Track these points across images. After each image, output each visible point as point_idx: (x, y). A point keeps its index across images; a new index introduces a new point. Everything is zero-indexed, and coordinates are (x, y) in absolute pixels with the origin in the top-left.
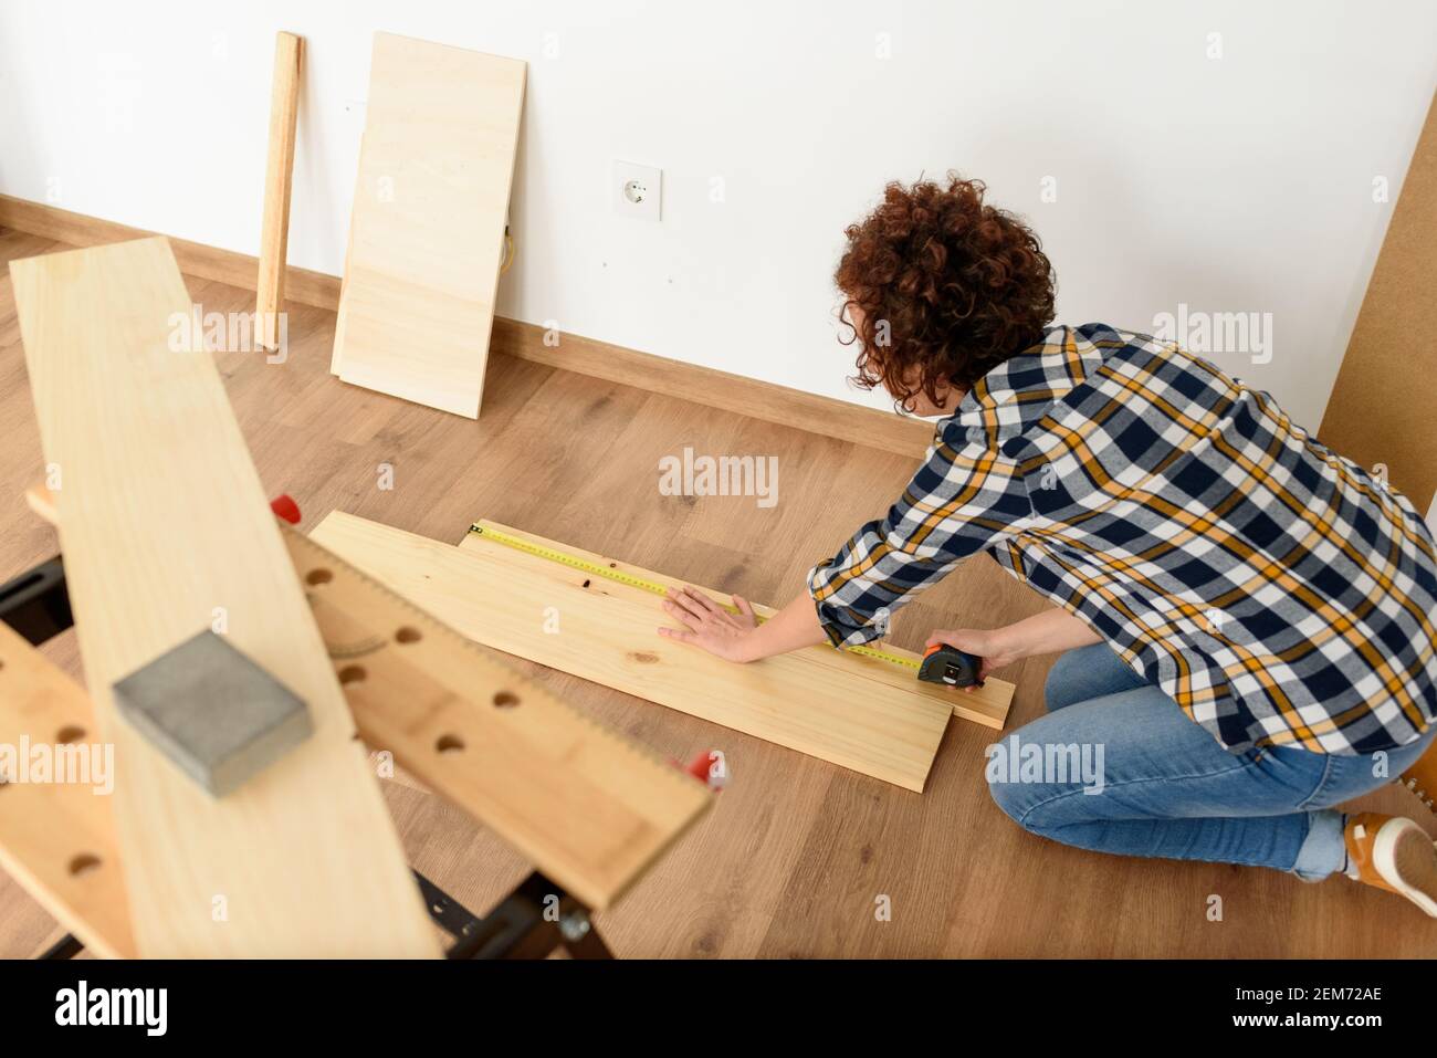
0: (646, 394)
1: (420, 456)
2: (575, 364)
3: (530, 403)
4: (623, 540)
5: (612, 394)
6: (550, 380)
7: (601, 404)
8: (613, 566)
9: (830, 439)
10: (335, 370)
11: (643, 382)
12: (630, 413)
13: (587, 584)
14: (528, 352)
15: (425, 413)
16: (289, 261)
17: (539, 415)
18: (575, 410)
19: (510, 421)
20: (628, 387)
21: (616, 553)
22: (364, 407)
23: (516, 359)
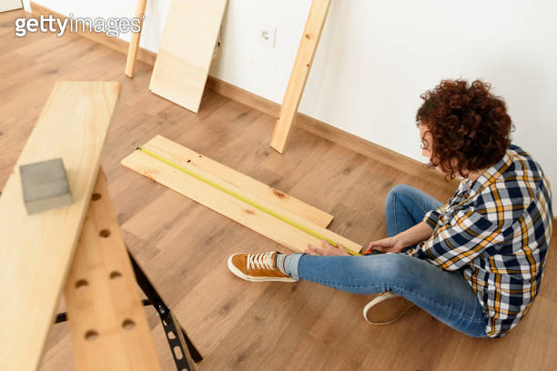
0: (262, 113)
1: (173, 123)
2: (238, 98)
3: (218, 110)
5: (249, 111)
6: (228, 104)
7: (244, 114)
9: (327, 141)
10: (150, 88)
11: (262, 109)
12: (255, 119)
14: (222, 92)
15: (178, 108)
16: (140, 45)
17: (220, 115)
18: (234, 115)
19: (209, 116)
20: (256, 110)
22: (157, 102)
23: (218, 94)
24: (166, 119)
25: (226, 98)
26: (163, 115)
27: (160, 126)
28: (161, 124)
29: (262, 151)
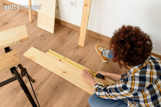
1: (45, 39)
2: (68, 26)
3: (61, 31)
4: (67, 53)
5: (72, 30)
6: (64, 28)
7: (70, 32)
8: (64, 58)
9: (100, 39)
10: (38, 26)
11: (76, 29)
12: (74, 33)
13: (60, 60)
15: (47, 32)
17: (62, 33)
18: (66, 33)
19: (58, 34)
20: (74, 30)
21: (65, 56)
22: (40, 31)
23: (61, 25)
24: (43, 38)
25: (64, 26)
26: (42, 36)
27: (40, 41)
28: (41, 40)
29: (76, 47)
